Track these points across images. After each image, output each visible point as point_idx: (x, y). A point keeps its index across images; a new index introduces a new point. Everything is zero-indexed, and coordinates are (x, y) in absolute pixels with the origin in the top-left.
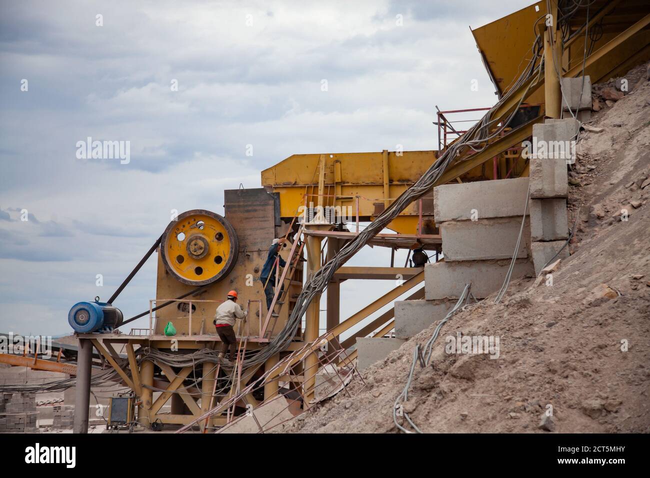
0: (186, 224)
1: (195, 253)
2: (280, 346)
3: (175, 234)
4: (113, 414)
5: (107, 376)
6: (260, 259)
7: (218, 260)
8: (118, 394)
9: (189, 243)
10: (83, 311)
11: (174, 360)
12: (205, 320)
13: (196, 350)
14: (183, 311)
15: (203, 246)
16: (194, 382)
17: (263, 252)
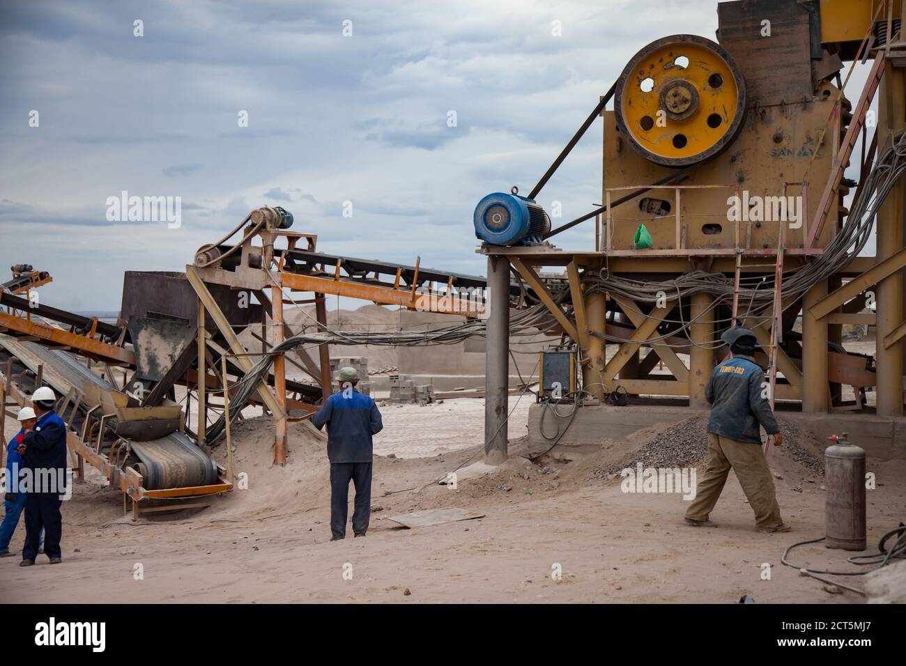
0: (656, 62)
1: (675, 111)
2: (837, 263)
3: (637, 80)
4: (547, 378)
5: (531, 318)
6: (784, 119)
7: (714, 121)
8: (550, 346)
9: (664, 94)
10: (497, 209)
11: (643, 290)
12: (688, 226)
13: (679, 274)
14: (648, 212)
15: (689, 97)
16: (682, 326)
17: (790, 106)
